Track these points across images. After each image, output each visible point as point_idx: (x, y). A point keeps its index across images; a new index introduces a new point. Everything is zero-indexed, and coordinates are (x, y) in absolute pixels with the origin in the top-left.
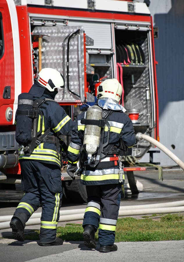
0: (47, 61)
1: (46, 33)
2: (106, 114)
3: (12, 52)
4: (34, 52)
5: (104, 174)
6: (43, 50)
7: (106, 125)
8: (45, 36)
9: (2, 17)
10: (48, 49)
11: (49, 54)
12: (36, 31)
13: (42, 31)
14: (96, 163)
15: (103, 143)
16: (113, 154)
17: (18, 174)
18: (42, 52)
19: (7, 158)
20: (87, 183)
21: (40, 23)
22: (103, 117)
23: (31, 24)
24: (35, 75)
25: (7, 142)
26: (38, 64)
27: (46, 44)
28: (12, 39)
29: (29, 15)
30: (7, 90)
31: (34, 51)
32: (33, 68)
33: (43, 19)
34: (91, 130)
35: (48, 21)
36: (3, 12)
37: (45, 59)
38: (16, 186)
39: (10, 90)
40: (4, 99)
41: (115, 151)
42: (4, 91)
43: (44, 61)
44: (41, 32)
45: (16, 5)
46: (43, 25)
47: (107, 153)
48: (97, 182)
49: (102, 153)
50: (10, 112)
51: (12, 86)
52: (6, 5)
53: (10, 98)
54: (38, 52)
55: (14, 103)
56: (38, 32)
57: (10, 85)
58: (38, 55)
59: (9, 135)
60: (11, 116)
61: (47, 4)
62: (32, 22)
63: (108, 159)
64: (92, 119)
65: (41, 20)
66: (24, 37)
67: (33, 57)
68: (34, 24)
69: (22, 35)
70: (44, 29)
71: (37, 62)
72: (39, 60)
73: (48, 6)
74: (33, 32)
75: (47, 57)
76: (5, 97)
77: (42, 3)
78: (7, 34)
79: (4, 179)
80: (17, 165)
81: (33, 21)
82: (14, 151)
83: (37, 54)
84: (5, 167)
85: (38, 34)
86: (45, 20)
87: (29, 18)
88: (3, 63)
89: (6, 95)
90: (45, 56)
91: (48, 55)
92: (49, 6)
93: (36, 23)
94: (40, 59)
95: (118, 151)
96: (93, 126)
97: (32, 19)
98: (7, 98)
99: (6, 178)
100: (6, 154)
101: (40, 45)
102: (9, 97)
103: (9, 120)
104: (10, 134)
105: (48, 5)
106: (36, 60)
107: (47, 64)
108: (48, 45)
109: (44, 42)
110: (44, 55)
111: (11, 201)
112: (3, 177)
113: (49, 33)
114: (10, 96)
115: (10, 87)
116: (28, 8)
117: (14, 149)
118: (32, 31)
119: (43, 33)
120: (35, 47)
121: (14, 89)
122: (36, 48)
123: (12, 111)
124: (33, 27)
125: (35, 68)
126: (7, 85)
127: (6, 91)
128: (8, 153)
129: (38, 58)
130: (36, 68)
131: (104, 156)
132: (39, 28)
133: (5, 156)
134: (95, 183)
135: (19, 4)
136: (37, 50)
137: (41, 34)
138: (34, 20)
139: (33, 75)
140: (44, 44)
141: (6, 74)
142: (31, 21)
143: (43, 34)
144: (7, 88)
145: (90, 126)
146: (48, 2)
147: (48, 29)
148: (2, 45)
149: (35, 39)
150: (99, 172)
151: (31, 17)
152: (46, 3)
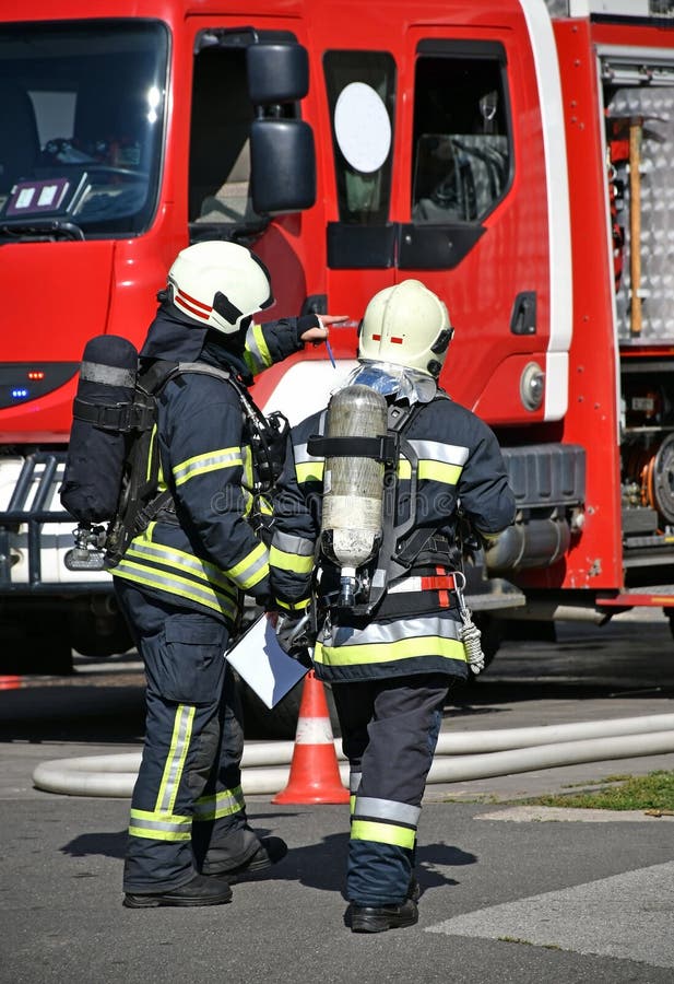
0: (660, 206)
1: (655, 111)
2: (400, 416)
3: (541, 179)
4: (615, 176)
5: (400, 638)
6: (646, 167)
7: (402, 456)
8: (651, 122)
9: (506, 59)
10: (661, 163)
11: (665, 180)
12: (621, 105)
13: (640, 105)
14: (375, 599)
15: (396, 525)
16: (433, 566)
17: (564, 587)
18: (643, 176)
19: (527, 534)
20: (339, 674)
21: (633, 76)
22: (391, 426)
23: (605, 81)
24: (617, 251)
25: (527, 482)
26: (627, 218)
27: (654, 147)
28: (540, 133)
29: (595, 50)
30: (526, 306)
31: (615, 172)
32: (613, 228)
33: (645, 63)
34: (348, 474)
35: (661, 69)
36: (508, 42)
37: (652, 199)
38: (557, 629)
39: (536, 305)
40: (513, 336)
41: (439, 555)
42: (513, 307)
43: (647, 206)
44: (639, 108)
45: (554, 16)
46: (644, 84)
47: (412, 558)
48: (377, 669)
49: (392, 559)
50: (535, 377)
51: (540, 292)
52: (520, 18)
53: (534, 333)
54: (629, 175)
55: (550, 347)
56: (627, 109)
57: (533, 289)
58: (629, 185)
59: (531, 458)
60: (538, 393)
61: (659, 11)
62: (607, 75)
63: (413, 584)
64: (351, 435)
65: (639, 68)
66: (582, 125)
67: (611, 192)
68: (615, 81)
69: (575, 118)
70: (650, 97)
71: (626, 207)
72: (630, 201)
73: (660, 20)
74: (611, 106)
75: (657, 192)
76: (519, 328)
77: (642, 9)
78: (523, 117)
79: (516, 604)
80: (560, 557)
81: (611, 70)
82: (551, 509)
83: (625, 182)
84: (519, 564)
85: (627, 115)
86: (651, 68)
87: (598, 61)
88: (511, 214)
89: (520, 321)
90: (653, 187)
91: (661, 185)
92: (665, 20)
93: (621, 76)
94: (636, 198)
95: (451, 556)
96: (356, 460)
97: (607, 65)
98: (525, 332)
99: (523, 602)
100: (524, 521)
101: (635, 153)
102: (532, 329)
103: (532, 405)
104: (535, 453)
105: (662, 16)
106: (621, 202)
107: (659, 215)
108: (661, 151)
109: (650, 142)
110: (648, 185)
111: (540, 679)
112: (512, 599)
113: (663, 109)
114: (535, 327)
115: (534, 293)
116: (593, 28)
117: (551, 502)
118: (606, 106)
119: (645, 111)
120: (615, 158)
121: (546, 299)
122: (620, 162)
123: (541, 374)
124: (611, 90)
125: (617, 230)
126: (524, 288)
127: (521, 309)
128: (527, 517)
129: (627, 194)
130: (622, 230)
131: (402, 570)
132: (630, 92)
133: (521, 529)
134: (368, 672)
135: (564, 14)
136: (624, 167)
137: (639, 114)
138: (613, 66)
139: (612, 253)
140: (648, 149)
141: (520, 252)
142: (604, 70)
143: (643, 114)
144: (524, 299)
145: (343, 460)
146: (661, 7)
147: (660, 97)
148: (506, 152)
149: (615, 131)
150: (382, 630)
151: (603, 58)
152: (654, 7)
